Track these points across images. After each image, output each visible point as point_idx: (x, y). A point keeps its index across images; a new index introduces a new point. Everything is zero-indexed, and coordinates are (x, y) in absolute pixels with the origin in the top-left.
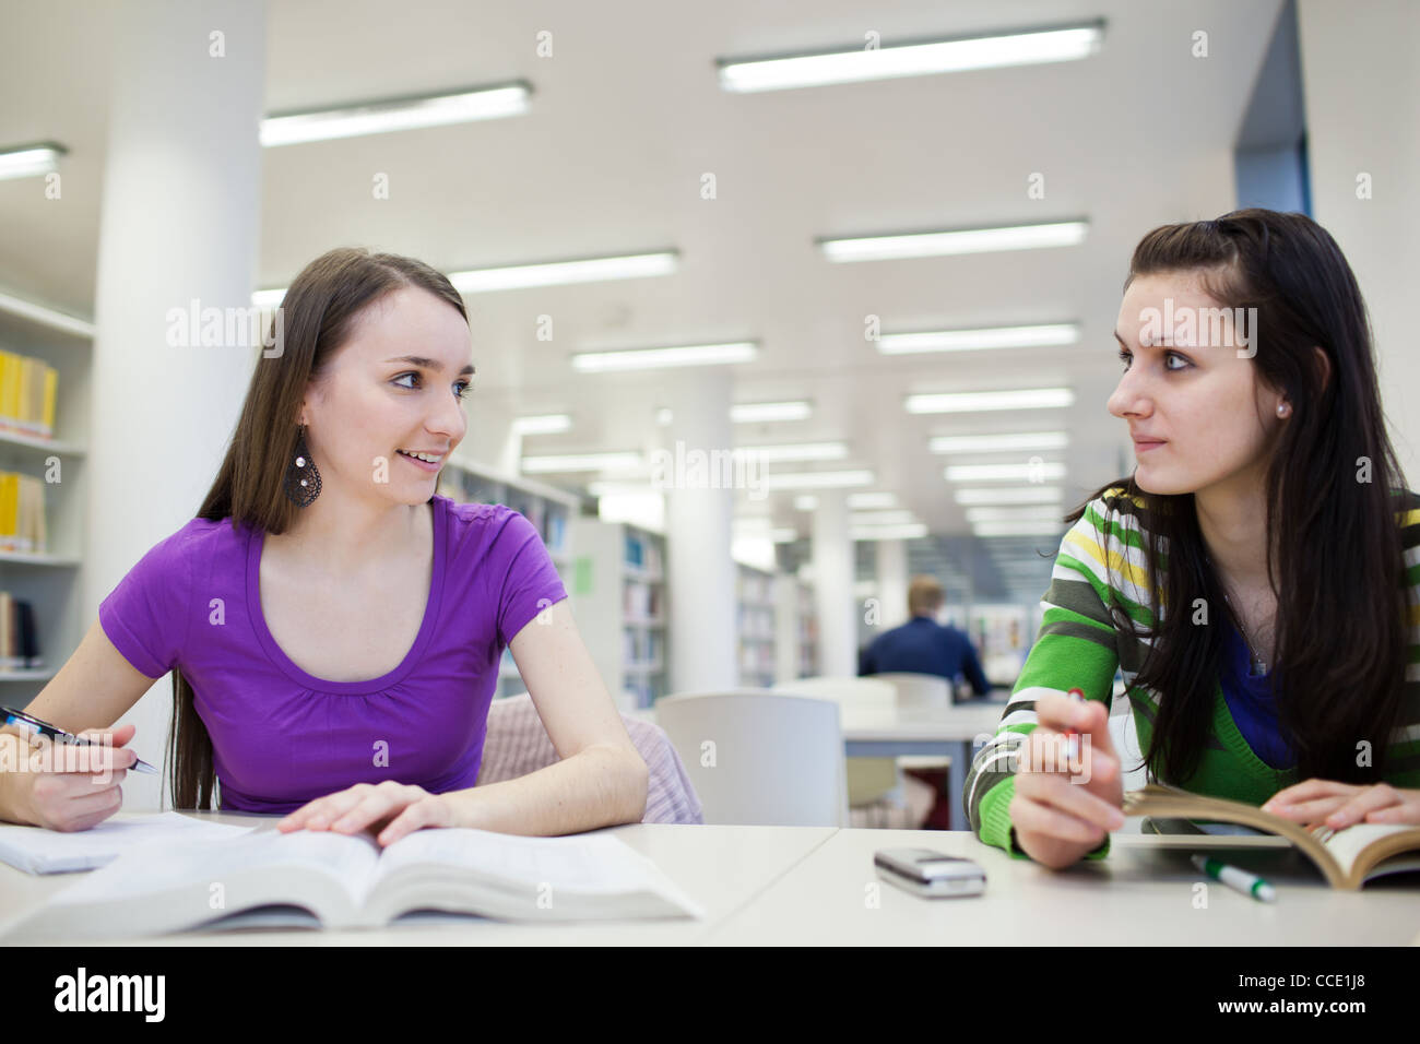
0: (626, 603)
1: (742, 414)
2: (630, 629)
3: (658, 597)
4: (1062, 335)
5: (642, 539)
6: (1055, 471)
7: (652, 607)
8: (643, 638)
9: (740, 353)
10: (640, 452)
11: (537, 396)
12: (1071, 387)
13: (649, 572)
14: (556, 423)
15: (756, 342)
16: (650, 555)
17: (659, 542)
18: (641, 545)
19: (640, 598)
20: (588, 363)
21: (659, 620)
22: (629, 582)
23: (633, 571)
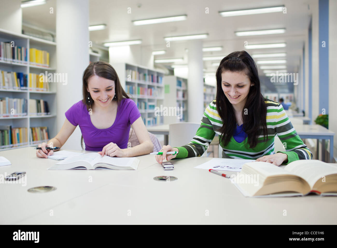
0: (177, 95)
1: (205, 50)
2: (178, 101)
3: (185, 93)
4: (282, 31)
5: (181, 80)
6: (284, 62)
7: (184, 96)
8: (181, 103)
9: (204, 37)
10: (183, 58)
11: (158, 46)
12: (285, 43)
13: (182, 88)
14: (162, 52)
15: (207, 34)
16: (183, 84)
17: (185, 81)
18: (181, 82)
19: (181, 94)
20: (168, 40)
21: (185, 99)
22: (178, 90)
23: (179, 88)
